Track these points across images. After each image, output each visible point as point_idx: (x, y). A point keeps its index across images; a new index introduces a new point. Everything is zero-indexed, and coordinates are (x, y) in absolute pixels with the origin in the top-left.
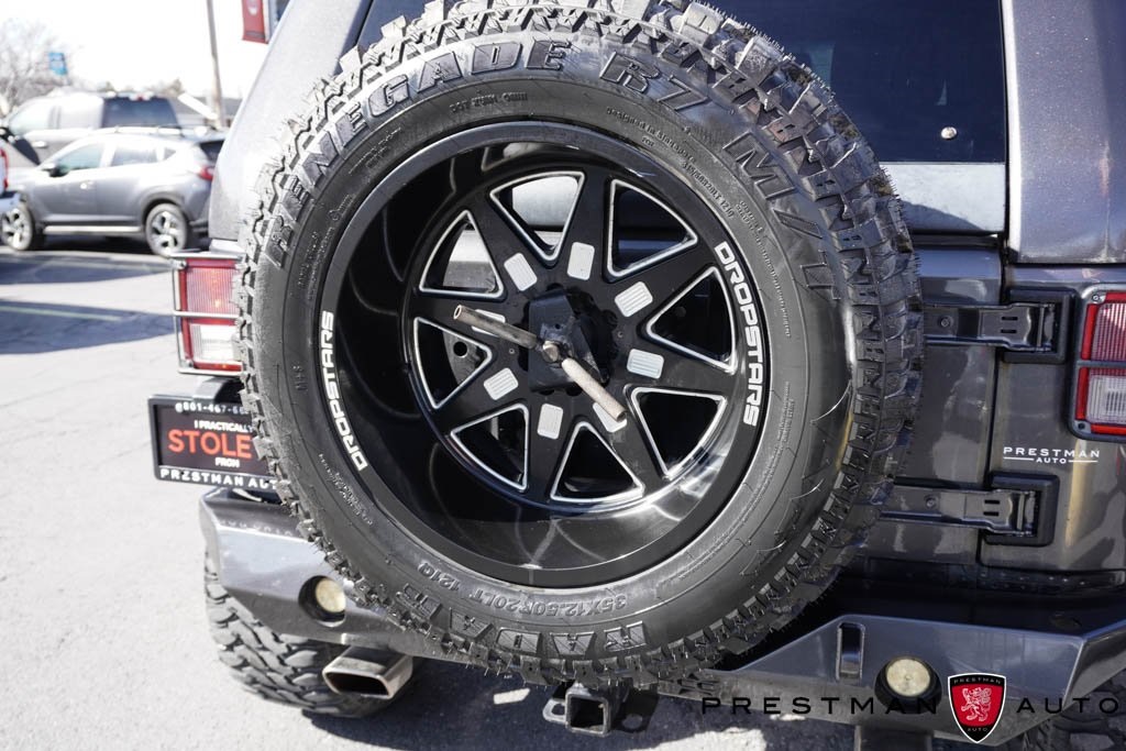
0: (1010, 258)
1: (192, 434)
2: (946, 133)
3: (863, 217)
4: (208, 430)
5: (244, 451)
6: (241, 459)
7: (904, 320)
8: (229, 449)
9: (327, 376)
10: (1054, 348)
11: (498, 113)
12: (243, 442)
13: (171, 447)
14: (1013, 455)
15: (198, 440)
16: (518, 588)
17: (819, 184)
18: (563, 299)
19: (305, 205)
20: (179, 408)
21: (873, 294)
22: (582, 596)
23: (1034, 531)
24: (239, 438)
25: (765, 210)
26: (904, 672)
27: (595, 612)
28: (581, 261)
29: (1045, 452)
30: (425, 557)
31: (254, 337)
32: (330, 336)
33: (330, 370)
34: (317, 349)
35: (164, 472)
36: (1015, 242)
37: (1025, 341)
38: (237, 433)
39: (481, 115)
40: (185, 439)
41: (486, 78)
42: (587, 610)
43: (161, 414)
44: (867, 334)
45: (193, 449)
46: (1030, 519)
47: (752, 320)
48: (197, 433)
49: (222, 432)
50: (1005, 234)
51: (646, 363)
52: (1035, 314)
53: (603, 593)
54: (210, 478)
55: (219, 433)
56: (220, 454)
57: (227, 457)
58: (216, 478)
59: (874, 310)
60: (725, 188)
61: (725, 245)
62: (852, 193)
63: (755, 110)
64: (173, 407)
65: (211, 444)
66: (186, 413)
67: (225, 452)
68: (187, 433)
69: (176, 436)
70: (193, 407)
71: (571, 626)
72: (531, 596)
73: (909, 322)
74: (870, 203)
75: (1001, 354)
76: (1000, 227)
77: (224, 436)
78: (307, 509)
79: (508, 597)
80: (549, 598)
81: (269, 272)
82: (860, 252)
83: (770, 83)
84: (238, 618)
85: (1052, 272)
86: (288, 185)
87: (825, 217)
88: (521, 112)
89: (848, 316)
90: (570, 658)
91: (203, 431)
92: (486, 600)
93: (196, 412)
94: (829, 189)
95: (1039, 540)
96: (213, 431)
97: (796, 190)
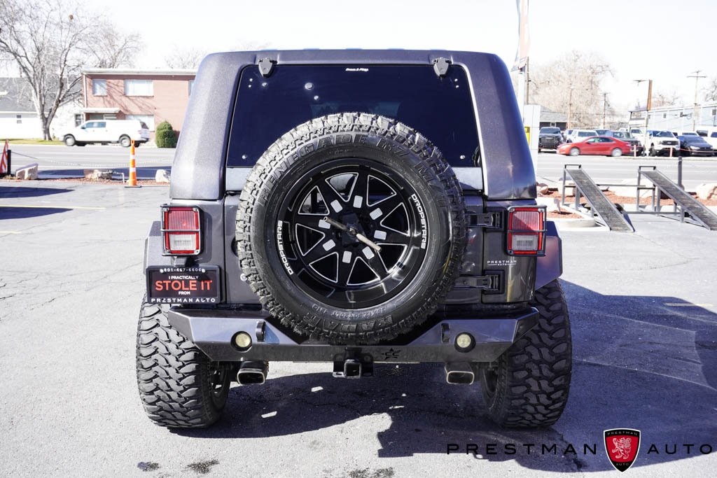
0: (485, 198)
1: (167, 282)
2: (462, 157)
3: (453, 186)
4: (175, 280)
5: (193, 287)
6: (191, 291)
7: (464, 216)
8: (185, 287)
9: (279, 243)
10: (501, 227)
11: (343, 156)
12: (193, 283)
13: (157, 289)
14: (491, 263)
15: (170, 284)
16: (348, 310)
17: (440, 177)
18: (354, 214)
19: (275, 185)
20: (162, 271)
21: (457, 208)
22: (371, 309)
23: (499, 289)
24: (191, 282)
25: (426, 184)
26: (462, 339)
27: (375, 314)
28: (358, 202)
29: (500, 262)
30: (314, 303)
31: (251, 231)
32: (281, 229)
33: (280, 241)
34: (276, 234)
35: (153, 300)
36: (486, 193)
37: (491, 225)
38: (190, 280)
39: (337, 157)
40: (164, 285)
41: (341, 145)
42: (373, 314)
43: (152, 274)
44: (455, 219)
45: (167, 289)
46: (497, 286)
47: (423, 217)
48: (170, 282)
49: (182, 280)
50: (483, 190)
51: (381, 235)
52: (494, 216)
53: (378, 308)
54: (176, 301)
55: (180, 281)
56: (181, 290)
57: (184, 291)
58: (180, 300)
59: (457, 212)
60: (414, 178)
61: (414, 195)
62: (449, 179)
63: (422, 156)
64: (159, 271)
65: (176, 285)
66: (164, 273)
67: (184, 288)
68: (164, 282)
69: (159, 284)
70: (169, 270)
71: (367, 320)
72: (353, 312)
73: (466, 216)
74: (453, 182)
75: (485, 230)
76: (481, 188)
77: (183, 282)
78: (269, 291)
79: (345, 313)
80: (359, 311)
81: (259, 207)
82: (453, 196)
83: (425, 148)
84: (158, 376)
85: (498, 202)
86: (267, 178)
87: (443, 186)
88: (351, 155)
89: (449, 214)
90: (366, 332)
91: (174, 280)
92: (337, 315)
93: (171, 272)
94: (444, 178)
95: (501, 291)
96: (178, 280)
97: (435, 179)
